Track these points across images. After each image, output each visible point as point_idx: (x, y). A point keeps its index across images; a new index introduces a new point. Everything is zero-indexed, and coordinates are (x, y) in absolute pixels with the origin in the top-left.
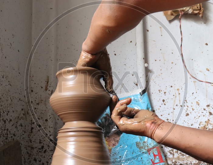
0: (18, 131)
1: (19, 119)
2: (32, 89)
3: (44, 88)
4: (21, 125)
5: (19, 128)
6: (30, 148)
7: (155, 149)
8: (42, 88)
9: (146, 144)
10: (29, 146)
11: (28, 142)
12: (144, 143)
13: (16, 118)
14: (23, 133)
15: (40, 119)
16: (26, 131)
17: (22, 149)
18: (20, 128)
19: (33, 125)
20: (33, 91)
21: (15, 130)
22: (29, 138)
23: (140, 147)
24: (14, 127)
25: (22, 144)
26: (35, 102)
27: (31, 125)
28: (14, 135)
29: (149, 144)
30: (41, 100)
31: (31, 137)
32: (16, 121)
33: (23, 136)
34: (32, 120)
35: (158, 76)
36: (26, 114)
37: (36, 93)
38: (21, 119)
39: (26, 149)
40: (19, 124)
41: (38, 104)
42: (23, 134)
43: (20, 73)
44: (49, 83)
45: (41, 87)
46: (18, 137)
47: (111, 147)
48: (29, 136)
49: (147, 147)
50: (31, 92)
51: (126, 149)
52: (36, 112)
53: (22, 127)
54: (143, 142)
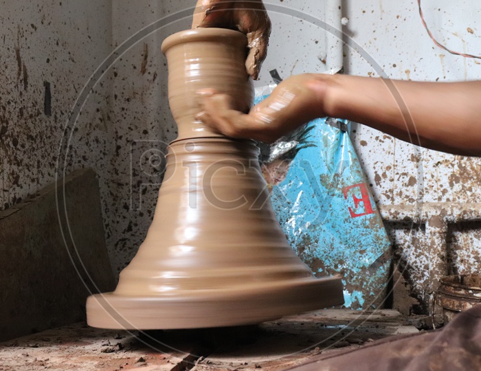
0: (92, 151)
1: (93, 128)
2: (115, 70)
3: (139, 68)
4: (97, 141)
5: (93, 145)
6: (115, 186)
7: (357, 188)
8: (135, 68)
9: (341, 179)
10: (113, 181)
11: (112, 174)
12: (336, 177)
13: (86, 127)
14: (102, 155)
15: (132, 130)
16: (107, 152)
17: (100, 186)
18: (96, 145)
19: (119, 140)
20: (119, 75)
21: (85, 148)
22: (113, 165)
23: (327, 185)
24: (83, 142)
25: (99, 177)
26: (122, 97)
27: (116, 140)
28: (84, 158)
29: (345, 179)
30: (134, 93)
31: (116, 164)
32: (87, 132)
33: (101, 160)
34: (117, 132)
35: (368, 44)
36: (106, 118)
37: (123, 79)
38: (96, 129)
39: (109, 187)
40: (92, 137)
41: (128, 100)
42: (101, 158)
43: (90, 37)
44: (149, 59)
45: (132, 67)
46: (93, 162)
47: (271, 185)
48: (113, 163)
49: (343, 184)
50: (113, 77)
51: (300, 188)
52: (125, 116)
53: (99, 145)
54: (333, 174)
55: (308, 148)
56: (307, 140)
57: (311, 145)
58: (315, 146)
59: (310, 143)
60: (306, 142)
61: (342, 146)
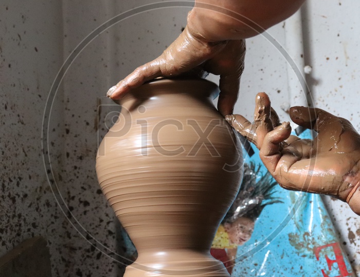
0: (42, 216)
1: (43, 192)
2: (67, 127)
3: (92, 124)
4: (48, 204)
5: (44, 209)
6: (67, 250)
7: (329, 248)
8: (88, 124)
9: (311, 238)
10: (65, 246)
11: (64, 238)
12: (306, 236)
13: (36, 191)
14: (53, 219)
15: (85, 189)
16: (58, 215)
17: (51, 253)
18: (47, 209)
19: (71, 201)
20: (71, 131)
21: (35, 214)
22: (65, 228)
23: (297, 245)
24: (33, 208)
25: (50, 243)
26: (75, 154)
27: (68, 201)
28: (34, 225)
29: (316, 239)
30: (87, 150)
31: (68, 227)
32: (37, 197)
33: (52, 225)
34: (69, 193)
35: (334, 92)
37: (76, 136)
38: (47, 192)
39: (60, 253)
40: (43, 201)
41: (81, 158)
42: (53, 223)
43: (40, 96)
44: (102, 114)
45: (85, 124)
46: (43, 228)
47: (235, 245)
48: (65, 226)
49: (314, 243)
50: (65, 134)
51: (267, 249)
52: (78, 175)
53: (50, 208)
54: (303, 233)
55: (274, 205)
56: (272, 196)
57: (278, 202)
58: (281, 202)
59: (276, 199)
60: (272, 198)
61: (311, 202)
